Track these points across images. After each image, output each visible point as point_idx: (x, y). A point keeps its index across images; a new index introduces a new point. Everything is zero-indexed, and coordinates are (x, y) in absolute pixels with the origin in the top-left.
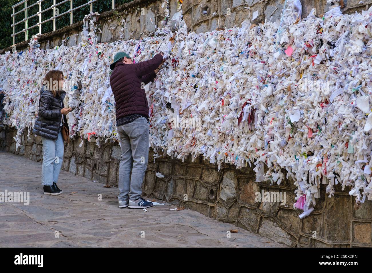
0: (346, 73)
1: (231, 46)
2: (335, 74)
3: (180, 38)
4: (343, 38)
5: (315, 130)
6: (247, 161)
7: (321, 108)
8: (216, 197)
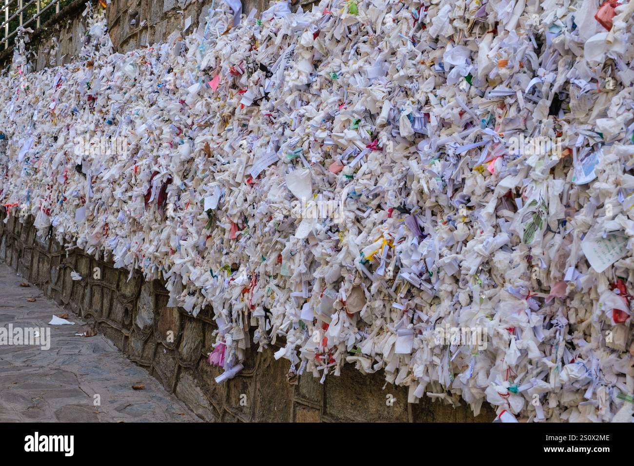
0: (285, 123)
1: (151, 75)
2: (270, 124)
3: (101, 62)
4: (284, 57)
5: (241, 226)
6: (159, 270)
7: (249, 188)
8: (131, 321)
